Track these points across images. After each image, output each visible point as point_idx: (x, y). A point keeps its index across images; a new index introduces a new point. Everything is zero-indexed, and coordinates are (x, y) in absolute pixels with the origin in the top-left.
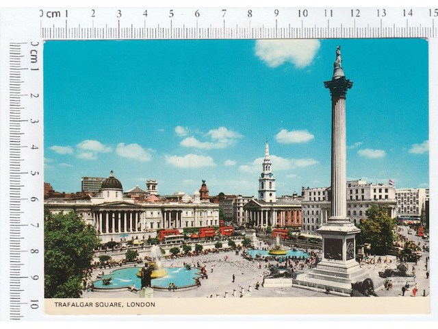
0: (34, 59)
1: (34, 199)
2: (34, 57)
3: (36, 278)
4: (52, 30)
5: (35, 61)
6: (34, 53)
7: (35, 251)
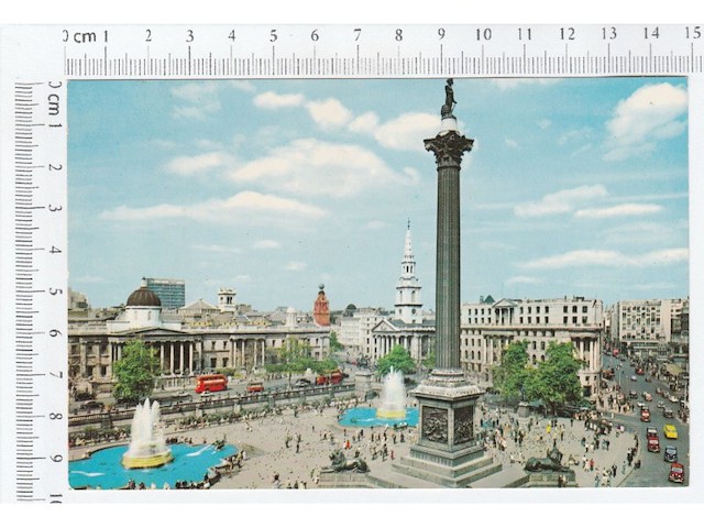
0: (55, 109)
1: (55, 333)
2: (55, 106)
3: (58, 458)
4: (83, 62)
5: (55, 112)
6: (54, 99)
7: (56, 416)
